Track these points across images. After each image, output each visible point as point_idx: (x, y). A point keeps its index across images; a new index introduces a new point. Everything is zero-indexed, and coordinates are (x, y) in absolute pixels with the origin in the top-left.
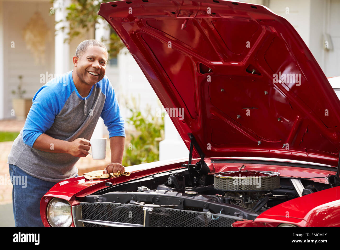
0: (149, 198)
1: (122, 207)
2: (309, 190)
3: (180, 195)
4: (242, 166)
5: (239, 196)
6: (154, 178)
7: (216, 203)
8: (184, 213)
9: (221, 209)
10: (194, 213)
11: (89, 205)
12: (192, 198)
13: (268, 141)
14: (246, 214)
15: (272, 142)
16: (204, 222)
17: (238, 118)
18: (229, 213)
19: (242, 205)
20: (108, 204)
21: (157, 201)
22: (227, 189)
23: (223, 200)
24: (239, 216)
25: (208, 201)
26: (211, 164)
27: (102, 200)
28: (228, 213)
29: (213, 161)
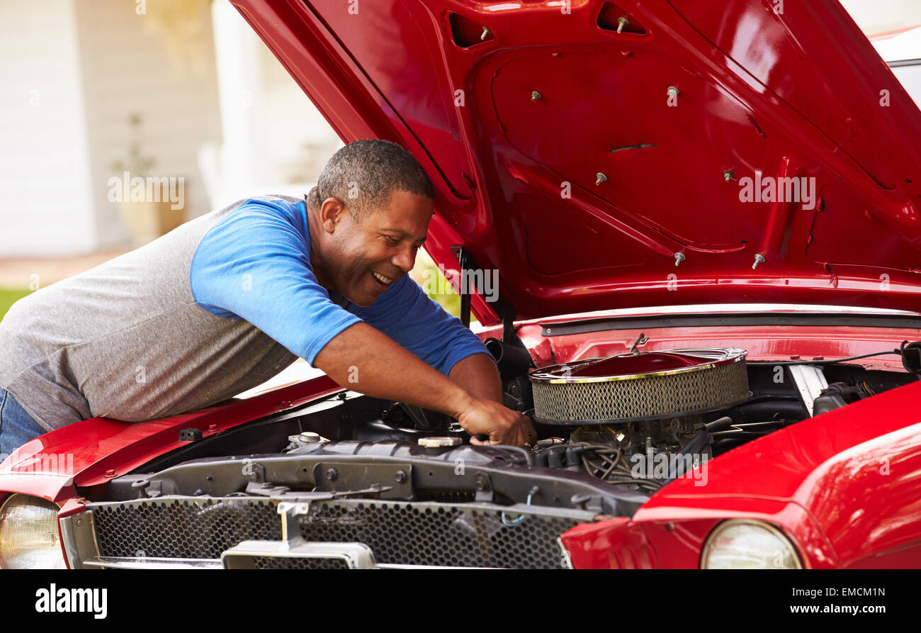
0: (305, 470)
1: (217, 509)
2: (833, 401)
3: (404, 453)
4: (638, 338)
5: (613, 439)
6: (345, 400)
7: (517, 470)
8: (408, 512)
9: (531, 488)
10: (441, 510)
11: (114, 510)
12: (439, 460)
13: (705, 251)
14: (610, 498)
15: (718, 251)
16: (473, 535)
17: (601, 183)
18: (557, 500)
19: (619, 466)
20: (173, 502)
21: (329, 478)
22: (572, 418)
23: (557, 455)
24: (589, 508)
25: (489, 465)
26: (543, 339)
27: (161, 488)
28: (554, 498)
29: (549, 331)
